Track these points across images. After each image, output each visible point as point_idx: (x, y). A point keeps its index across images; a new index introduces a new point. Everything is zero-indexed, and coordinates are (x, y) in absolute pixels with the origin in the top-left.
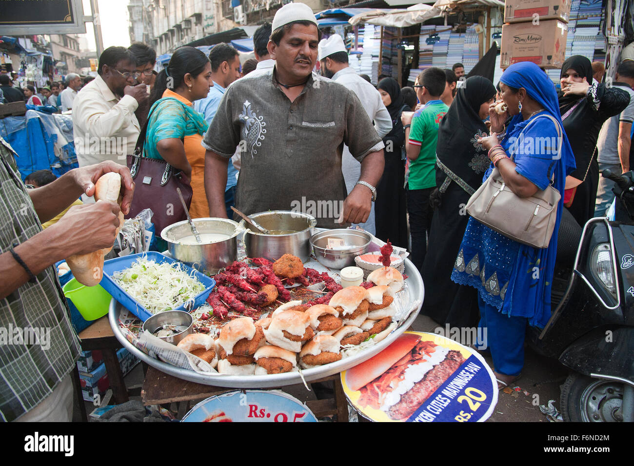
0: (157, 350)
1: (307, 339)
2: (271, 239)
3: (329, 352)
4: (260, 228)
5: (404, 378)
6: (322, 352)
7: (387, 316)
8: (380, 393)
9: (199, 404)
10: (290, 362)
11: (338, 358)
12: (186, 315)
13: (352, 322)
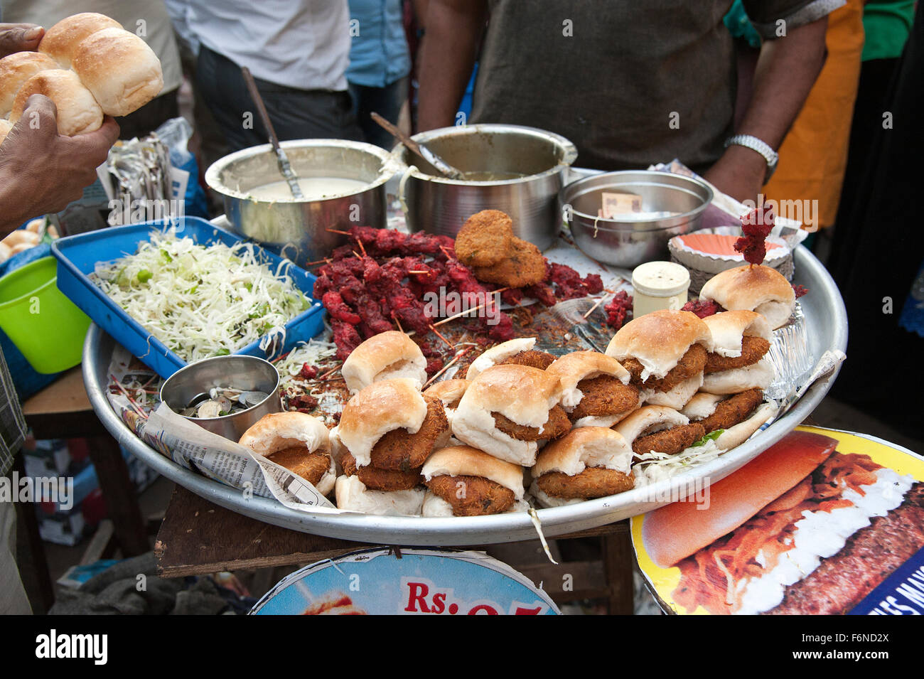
0: (188, 451)
1: (552, 436)
2: (469, 192)
3: (604, 468)
4: (441, 166)
5: (793, 545)
6: (587, 467)
7: (752, 386)
8: (730, 577)
9: (291, 578)
10: (508, 489)
11: (625, 484)
12: (264, 368)
13: (664, 397)
